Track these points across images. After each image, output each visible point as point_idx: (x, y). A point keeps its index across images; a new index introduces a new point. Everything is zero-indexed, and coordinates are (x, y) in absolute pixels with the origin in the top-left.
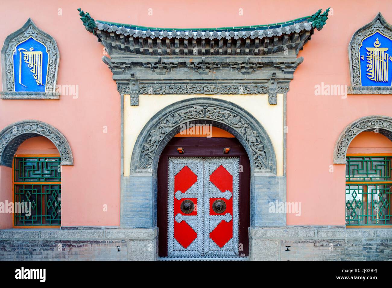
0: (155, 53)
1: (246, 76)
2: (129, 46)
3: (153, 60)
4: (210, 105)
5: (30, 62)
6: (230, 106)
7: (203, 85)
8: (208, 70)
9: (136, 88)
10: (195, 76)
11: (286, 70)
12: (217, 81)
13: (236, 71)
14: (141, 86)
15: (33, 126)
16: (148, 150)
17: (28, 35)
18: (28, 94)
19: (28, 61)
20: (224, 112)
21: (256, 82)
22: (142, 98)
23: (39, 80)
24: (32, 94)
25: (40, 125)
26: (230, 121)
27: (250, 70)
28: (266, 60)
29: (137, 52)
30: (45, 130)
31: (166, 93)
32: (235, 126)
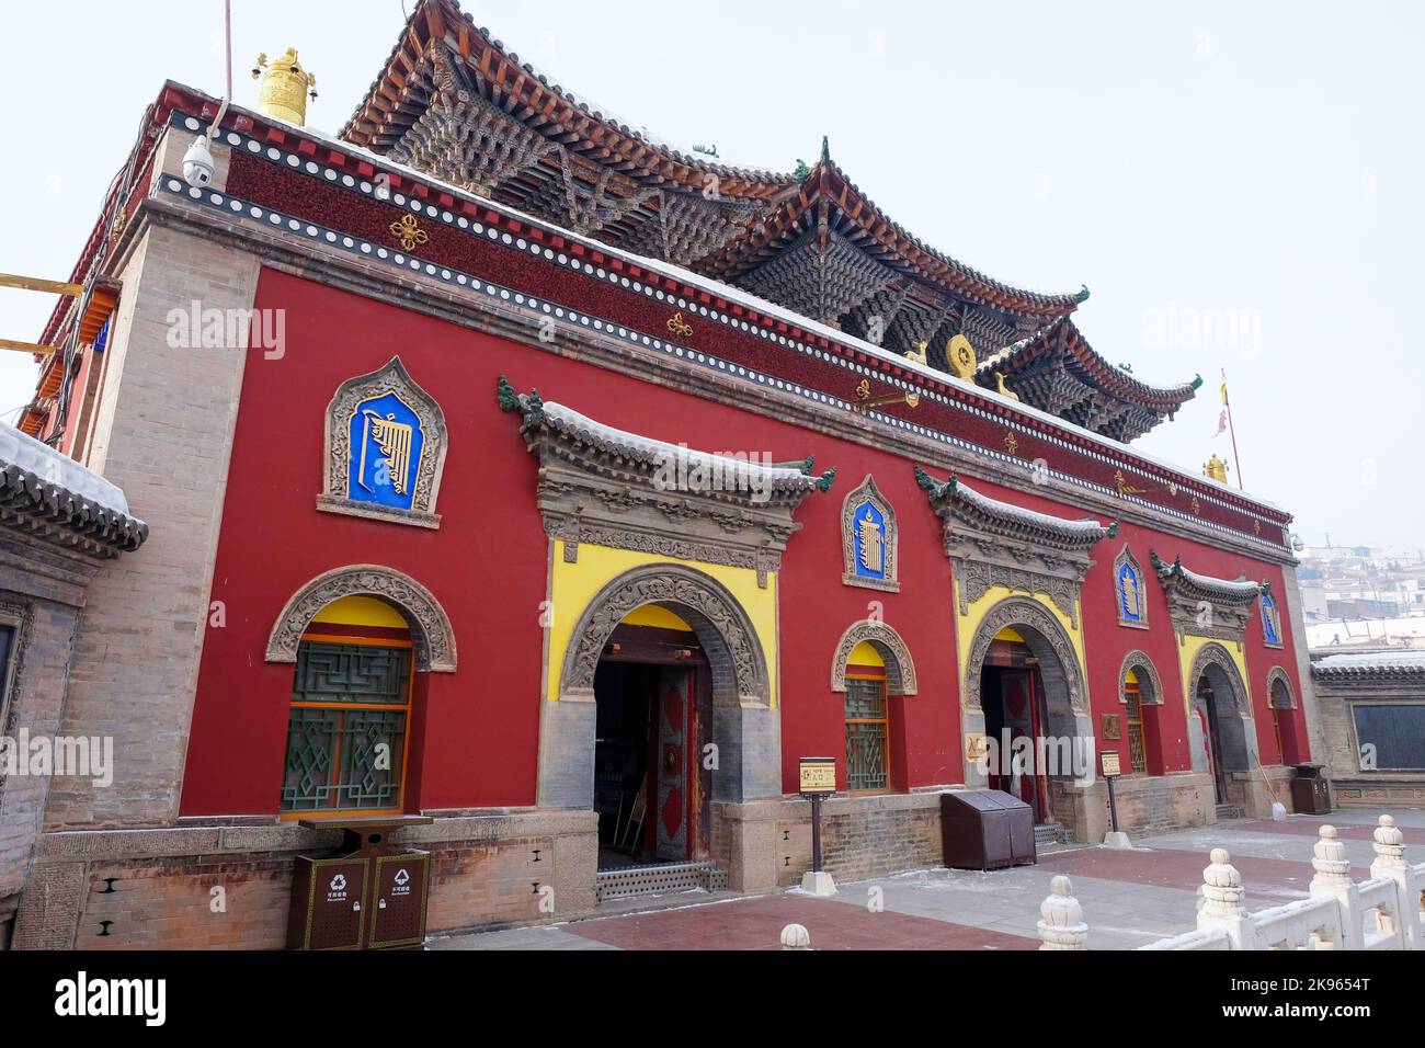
0: (620, 478)
1: (731, 537)
2: (582, 458)
3: (611, 488)
4: (683, 577)
5: (384, 443)
6: (711, 584)
7: (675, 542)
8: (683, 519)
9: (575, 530)
10: (664, 525)
11: (778, 537)
12: (693, 539)
13: (717, 526)
14: (583, 527)
15: (382, 580)
16: (587, 650)
17: (386, 388)
18: (378, 510)
19: (382, 439)
20: (701, 592)
21: (744, 547)
22: (584, 550)
23: (400, 482)
24: (386, 512)
25: (397, 579)
26: (711, 608)
27: (737, 529)
28: (759, 519)
29: (592, 470)
30: (406, 591)
31: (622, 547)
32: (715, 617)
